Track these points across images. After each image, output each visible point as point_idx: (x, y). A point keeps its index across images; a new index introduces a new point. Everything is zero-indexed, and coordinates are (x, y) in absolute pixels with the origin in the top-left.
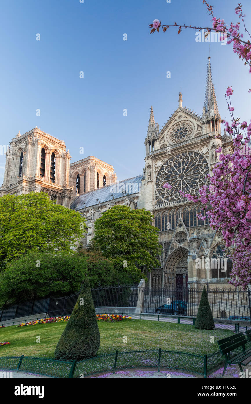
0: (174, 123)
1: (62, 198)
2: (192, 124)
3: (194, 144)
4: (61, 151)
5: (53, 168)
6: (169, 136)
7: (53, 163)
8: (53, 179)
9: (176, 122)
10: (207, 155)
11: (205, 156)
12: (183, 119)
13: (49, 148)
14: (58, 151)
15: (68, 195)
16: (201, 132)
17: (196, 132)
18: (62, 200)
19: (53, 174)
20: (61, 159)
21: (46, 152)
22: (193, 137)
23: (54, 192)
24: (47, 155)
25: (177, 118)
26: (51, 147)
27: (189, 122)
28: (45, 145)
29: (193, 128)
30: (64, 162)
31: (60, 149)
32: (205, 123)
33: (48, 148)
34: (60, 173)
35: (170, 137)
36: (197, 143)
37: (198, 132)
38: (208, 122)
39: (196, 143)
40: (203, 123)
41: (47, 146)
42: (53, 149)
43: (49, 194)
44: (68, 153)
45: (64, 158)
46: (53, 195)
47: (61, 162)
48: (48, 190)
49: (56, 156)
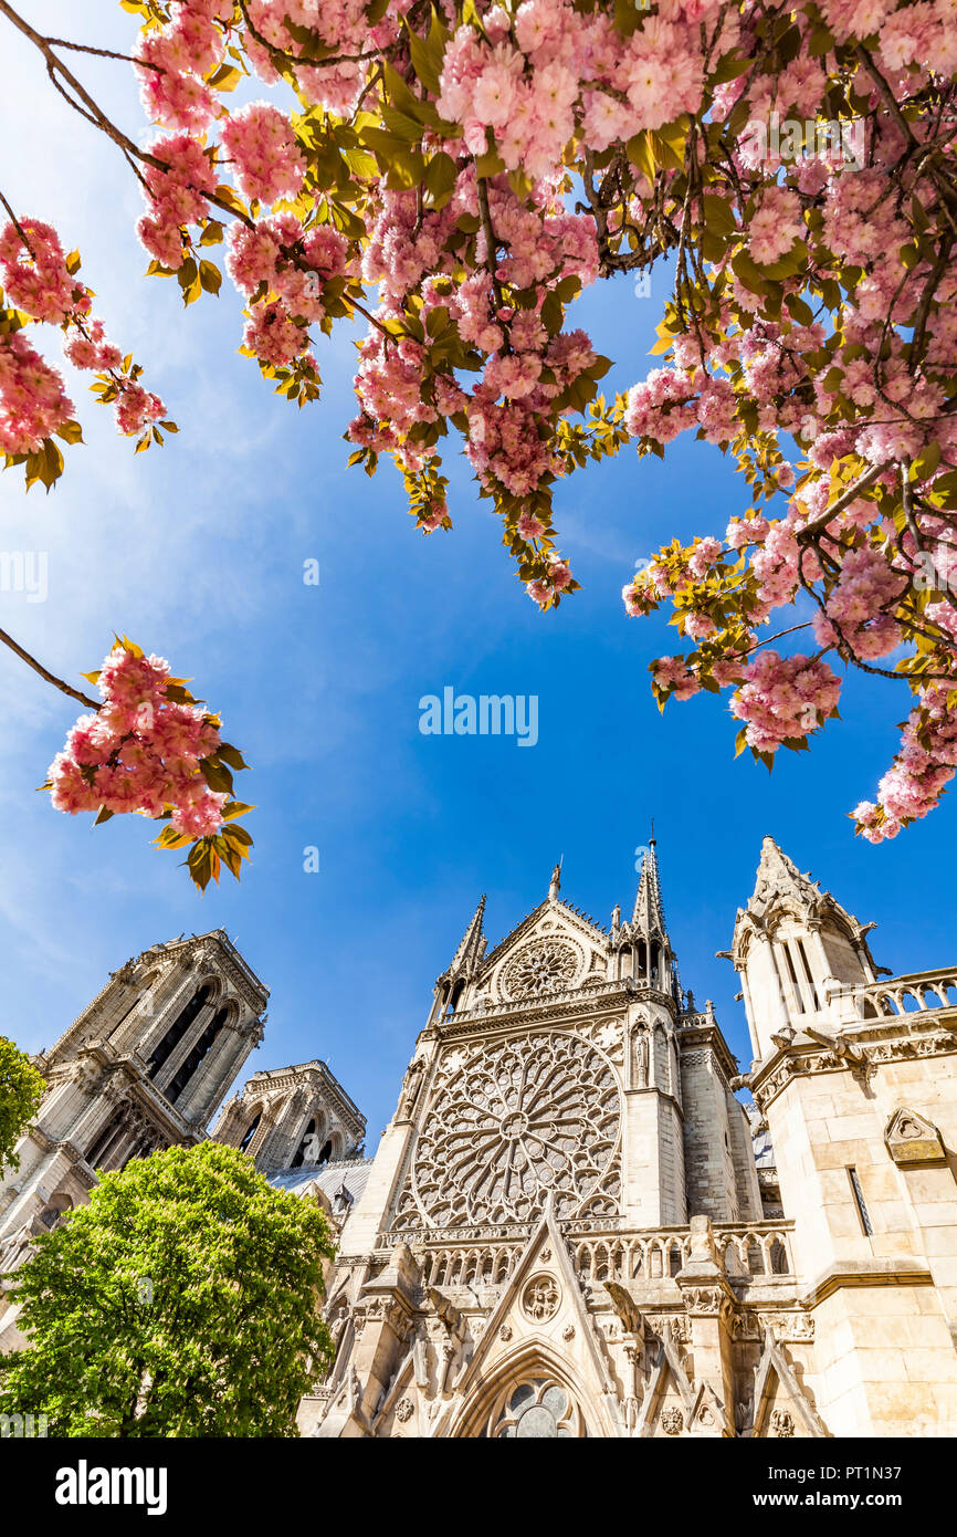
0: (528, 941)
2: (575, 948)
3: (576, 1009)
4: (247, 1010)
5: (197, 1054)
6: (504, 978)
7: (207, 1041)
8: (175, 1091)
9: (533, 938)
10: (617, 1056)
11: (607, 1060)
12: (552, 931)
13: (222, 993)
14: (241, 1009)
16: (602, 974)
17: (586, 975)
19: (187, 1072)
20: (235, 1035)
21: (208, 1000)
22: (577, 986)
23: (154, 1131)
24: (205, 1010)
25: (538, 927)
26: (230, 988)
27: (570, 944)
28: (217, 979)
29: (579, 962)
30: (236, 1049)
31: (247, 1008)
32: (615, 950)
33: (218, 992)
34: (209, 1076)
35: (507, 982)
36: (587, 1008)
37: (592, 974)
38: (626, 950)
39: (581, 1008)
40: (611, 950)
41: (219, 985)
42: (230, 997)
43: (136, 1130)
44: (260, 1025)
45: (243, 1035)
46: (143, 1139)
47: (229, 1043)
48: (139, 1117)
49: (229, 1021)
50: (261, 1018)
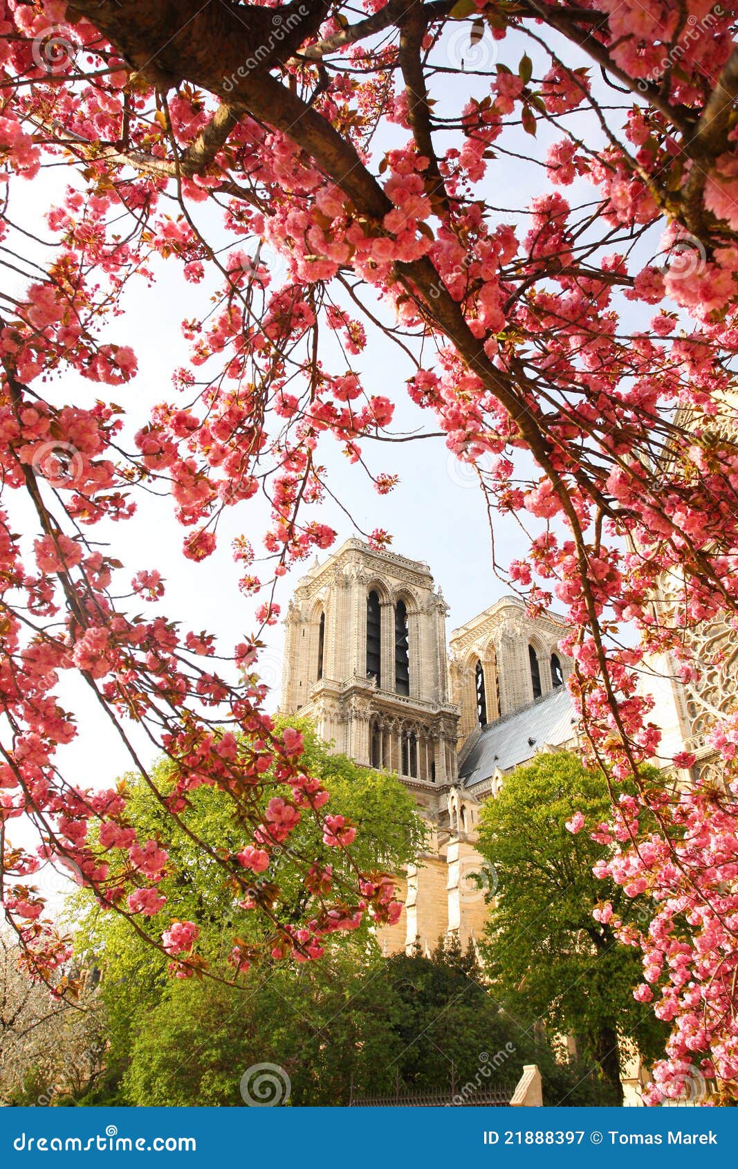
1: (432, 743)
4: (418, 591)
5: (402, 648)
7: (402, 633)
8: (403, 683)
13: (389, 589)
14: (413, 593)
15: (449, 731)
18: (432, 750)
19: (402, 664)
20: (422, 618)
21: (381, 601)
23: (409, 723)
24: (384, 612)
26: (393, 583)
28: (378, 581)
30: (431, 629)
31: (418, 589)
33: (385, 590)
34: (424, 660)
41: (382, 585)
42: (397, 589)
43: (395, 729)
44: (438, 597)
45: (429, 614)
46: (404, 734)
47: (422, 626)
48: (391, 719)
49: (408, 609)
50: (436, 591)
